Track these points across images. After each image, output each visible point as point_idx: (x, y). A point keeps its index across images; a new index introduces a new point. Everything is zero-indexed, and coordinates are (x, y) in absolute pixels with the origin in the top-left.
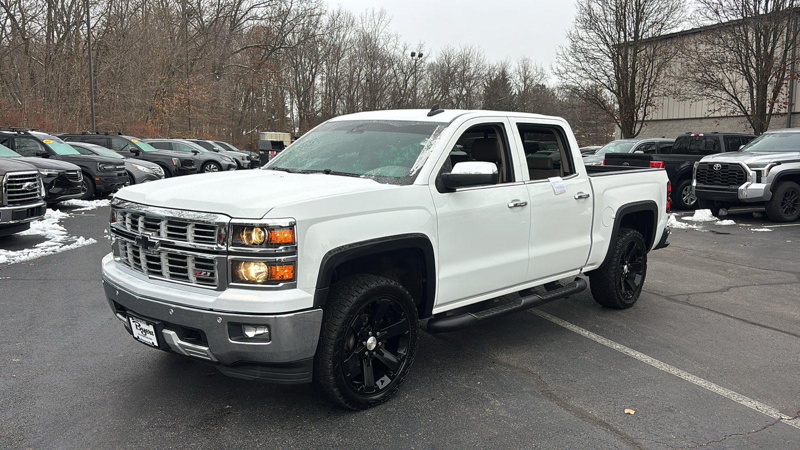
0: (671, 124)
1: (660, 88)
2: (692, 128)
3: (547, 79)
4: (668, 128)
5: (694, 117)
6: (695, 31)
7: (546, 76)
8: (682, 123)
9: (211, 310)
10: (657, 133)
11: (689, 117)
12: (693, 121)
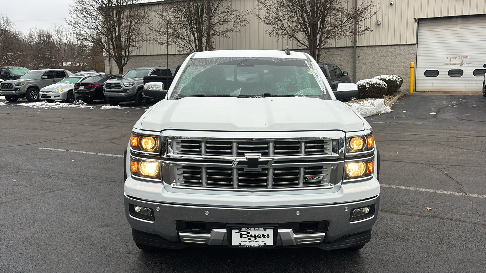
0: (142, 58)
1: (140, 36)
2: (156, 61)
3: (12, 26)
4: (141, 60)
5: (157, 54)
6: (159, 3)
7: (11, 24)
8: (149, 57)
9: (335, 204)
10: (133, 63)
11: (153, 54)
12: (156, 57)
